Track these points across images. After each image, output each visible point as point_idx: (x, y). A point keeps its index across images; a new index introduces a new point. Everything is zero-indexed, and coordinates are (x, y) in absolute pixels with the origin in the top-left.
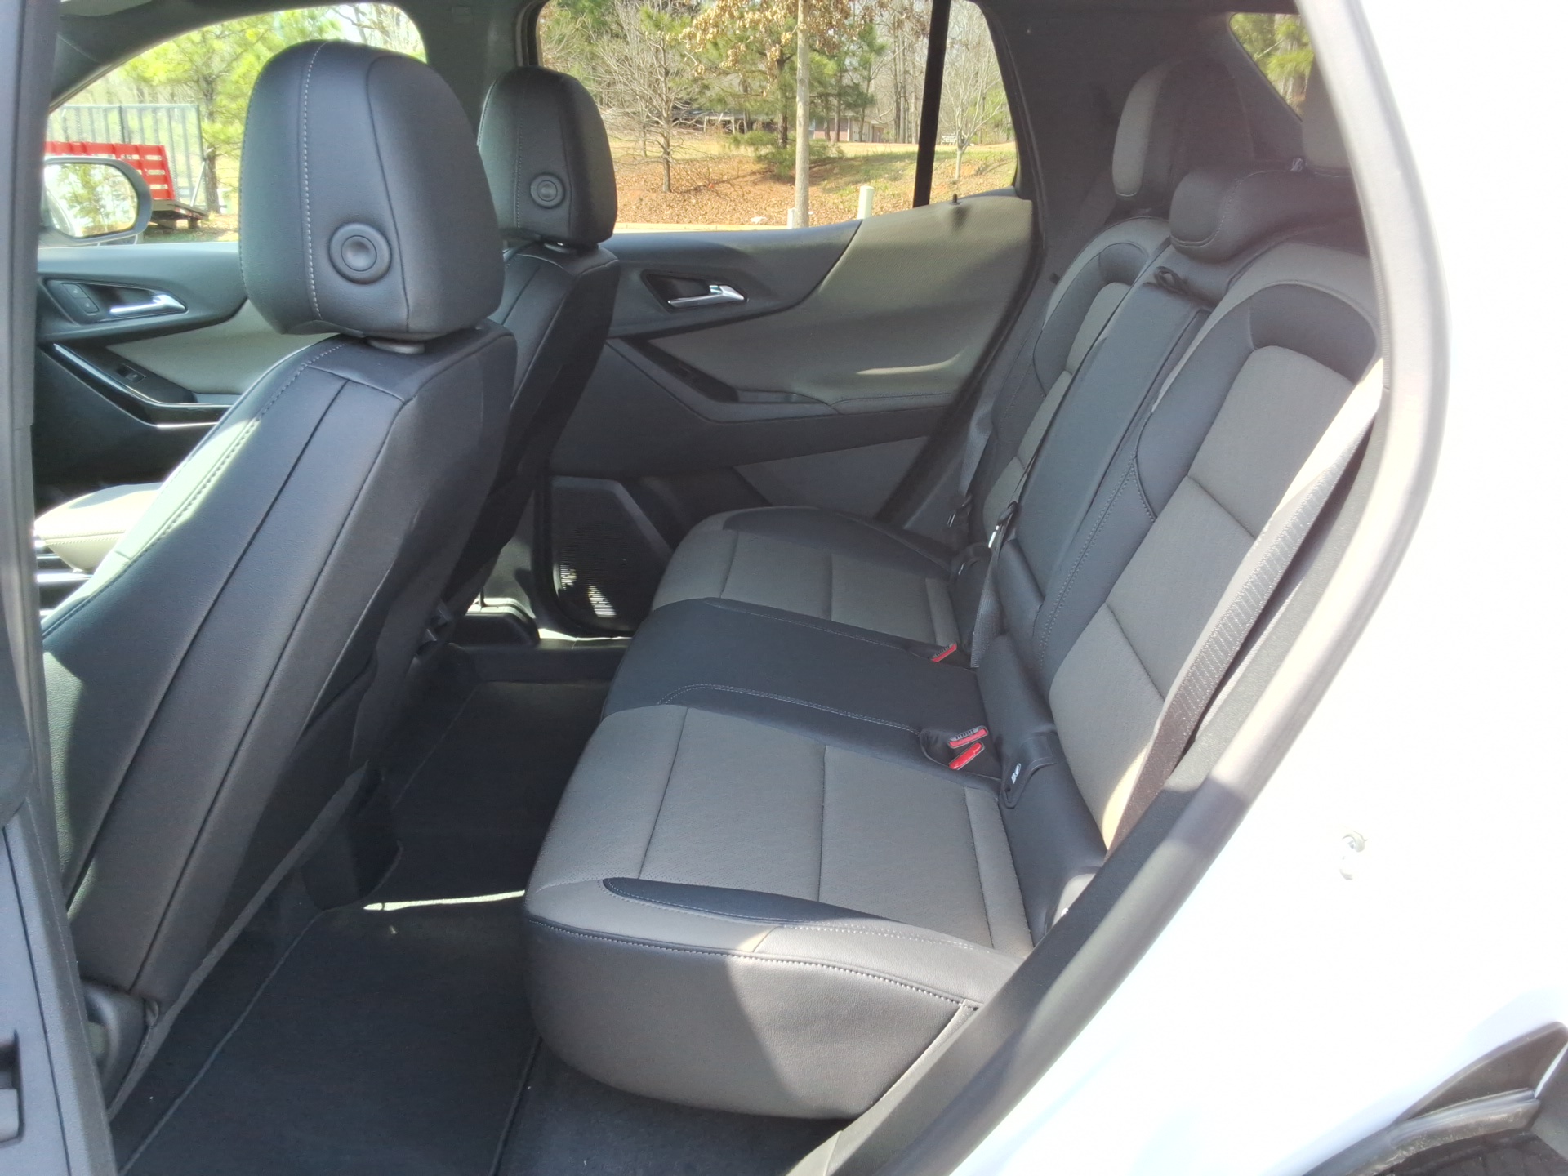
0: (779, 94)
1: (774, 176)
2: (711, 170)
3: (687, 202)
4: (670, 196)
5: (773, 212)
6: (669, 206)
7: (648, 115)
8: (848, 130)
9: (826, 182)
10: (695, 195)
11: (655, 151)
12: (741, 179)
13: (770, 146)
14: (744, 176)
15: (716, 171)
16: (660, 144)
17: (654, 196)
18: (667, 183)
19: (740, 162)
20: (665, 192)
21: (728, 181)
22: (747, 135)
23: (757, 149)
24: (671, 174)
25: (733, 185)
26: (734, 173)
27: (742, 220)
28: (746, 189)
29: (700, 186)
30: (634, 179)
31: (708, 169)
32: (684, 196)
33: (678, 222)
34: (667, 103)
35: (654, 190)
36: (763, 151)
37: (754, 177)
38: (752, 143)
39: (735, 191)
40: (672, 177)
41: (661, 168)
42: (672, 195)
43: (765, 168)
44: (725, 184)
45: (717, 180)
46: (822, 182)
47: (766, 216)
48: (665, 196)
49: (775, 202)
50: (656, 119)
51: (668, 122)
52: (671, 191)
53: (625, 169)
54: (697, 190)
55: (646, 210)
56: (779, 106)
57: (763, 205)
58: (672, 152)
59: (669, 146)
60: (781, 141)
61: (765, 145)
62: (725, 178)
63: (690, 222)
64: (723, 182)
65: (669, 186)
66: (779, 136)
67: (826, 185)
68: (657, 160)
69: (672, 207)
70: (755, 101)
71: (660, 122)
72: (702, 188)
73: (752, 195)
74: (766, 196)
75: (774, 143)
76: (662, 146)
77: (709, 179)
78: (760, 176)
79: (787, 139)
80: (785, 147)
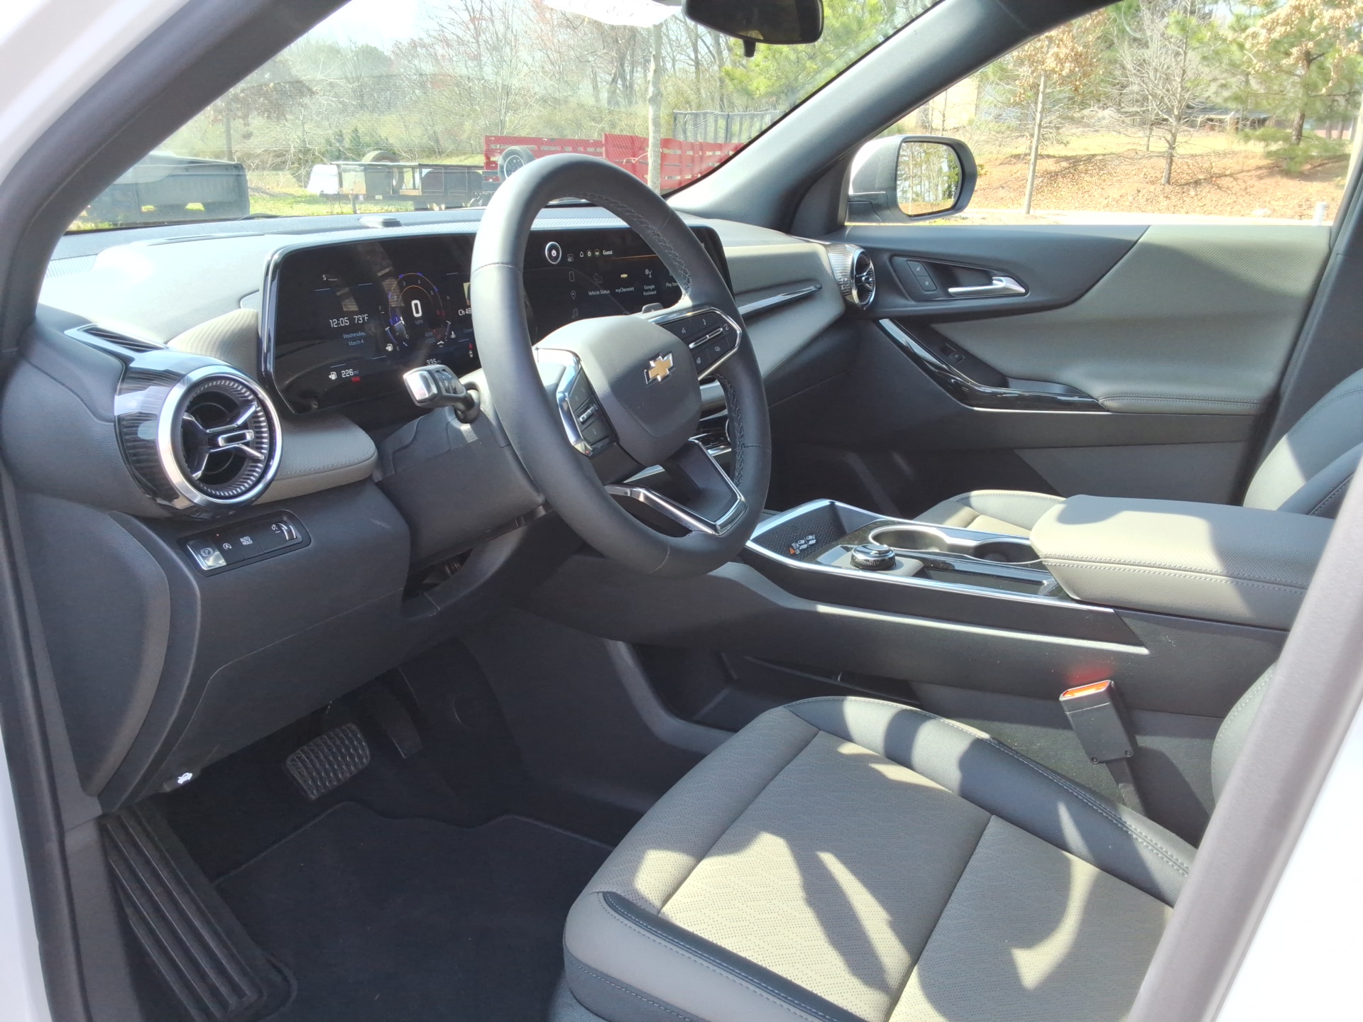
0: (1301, 92)
1: (1282, 171)
2: (1214, 164)
3: (1185, 194)
4: (1168, 188)
5: (1278, 206)
6: (1167, 197)
7: (1158, 113)
8: (1351, 129)
9: (1339, 178)
10: (1195, 188)
11: (1160, 145)
12: (1245, 174)
13: (1281, 142)
14: (1249, 171)
15: (1218, 165)
16: (1166, 139)
17: (1152, 188)
18: (1167, 176)
19: (1246, 157)
20: (1164, 185)
21: (1231, 175)
22: (1259, 132)
23: (1267, 145)
24: (1173, 168)
25: (1236, 179)
26: (1238, 168)
27: (1243, 213)
28: (1250, 183)
29: (1200, 180)
30: (1134, 173)
31: (1211, 163)
32: (1183, 189)
33: (1174, 213)
34: (1179, 102)
35: (1153, 183)
36: (1274, 147)
37: (1259, 172)
38: (1263, 138)
39: (1238, 184)
40: (1173, 171)
41: (1163, 163)
42: (1171, 188)
43: (1272, 164)
44: (1227, 178)
45: (1219, 174)
46: (1335, 179)
47: (1269, 208)
48: (1164, 189)
49: (1281, 196)
50: (1166, 117)
51: (1179, 119)
52: (1169, 184)
53: (1126, 163)
54: (1197, 183)
55: (1142, 201)
56: (1299, 103)
57: (1267, 199)
58: (1177, 148)
59: (1174, 141)
60: (1294, 138)
61: (1276, 140)
62: (1228, 172)
63: (1187, 213)
64: (1226, 176)
65: (1169, 178)
66: (1294, 133)
67: (1339, 181)
68: (1161, 155)
69: (1170, 199)
70: (1274, 99)
71: (1170, 119)
72: (1202, 181)
73: (1255, 189)
74: (1271, 191)
75: (1286, 139)
76: (1168, 142)
77: (1211, 173)
78: (1266, 171)
79: (1301, 135)
80: (1298, 144)
